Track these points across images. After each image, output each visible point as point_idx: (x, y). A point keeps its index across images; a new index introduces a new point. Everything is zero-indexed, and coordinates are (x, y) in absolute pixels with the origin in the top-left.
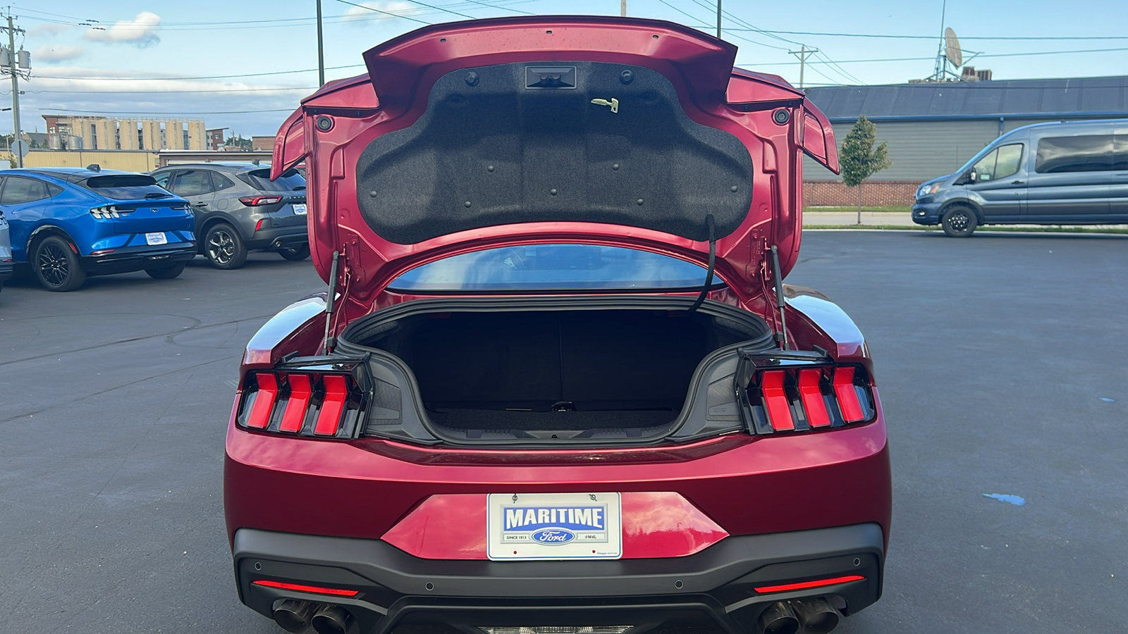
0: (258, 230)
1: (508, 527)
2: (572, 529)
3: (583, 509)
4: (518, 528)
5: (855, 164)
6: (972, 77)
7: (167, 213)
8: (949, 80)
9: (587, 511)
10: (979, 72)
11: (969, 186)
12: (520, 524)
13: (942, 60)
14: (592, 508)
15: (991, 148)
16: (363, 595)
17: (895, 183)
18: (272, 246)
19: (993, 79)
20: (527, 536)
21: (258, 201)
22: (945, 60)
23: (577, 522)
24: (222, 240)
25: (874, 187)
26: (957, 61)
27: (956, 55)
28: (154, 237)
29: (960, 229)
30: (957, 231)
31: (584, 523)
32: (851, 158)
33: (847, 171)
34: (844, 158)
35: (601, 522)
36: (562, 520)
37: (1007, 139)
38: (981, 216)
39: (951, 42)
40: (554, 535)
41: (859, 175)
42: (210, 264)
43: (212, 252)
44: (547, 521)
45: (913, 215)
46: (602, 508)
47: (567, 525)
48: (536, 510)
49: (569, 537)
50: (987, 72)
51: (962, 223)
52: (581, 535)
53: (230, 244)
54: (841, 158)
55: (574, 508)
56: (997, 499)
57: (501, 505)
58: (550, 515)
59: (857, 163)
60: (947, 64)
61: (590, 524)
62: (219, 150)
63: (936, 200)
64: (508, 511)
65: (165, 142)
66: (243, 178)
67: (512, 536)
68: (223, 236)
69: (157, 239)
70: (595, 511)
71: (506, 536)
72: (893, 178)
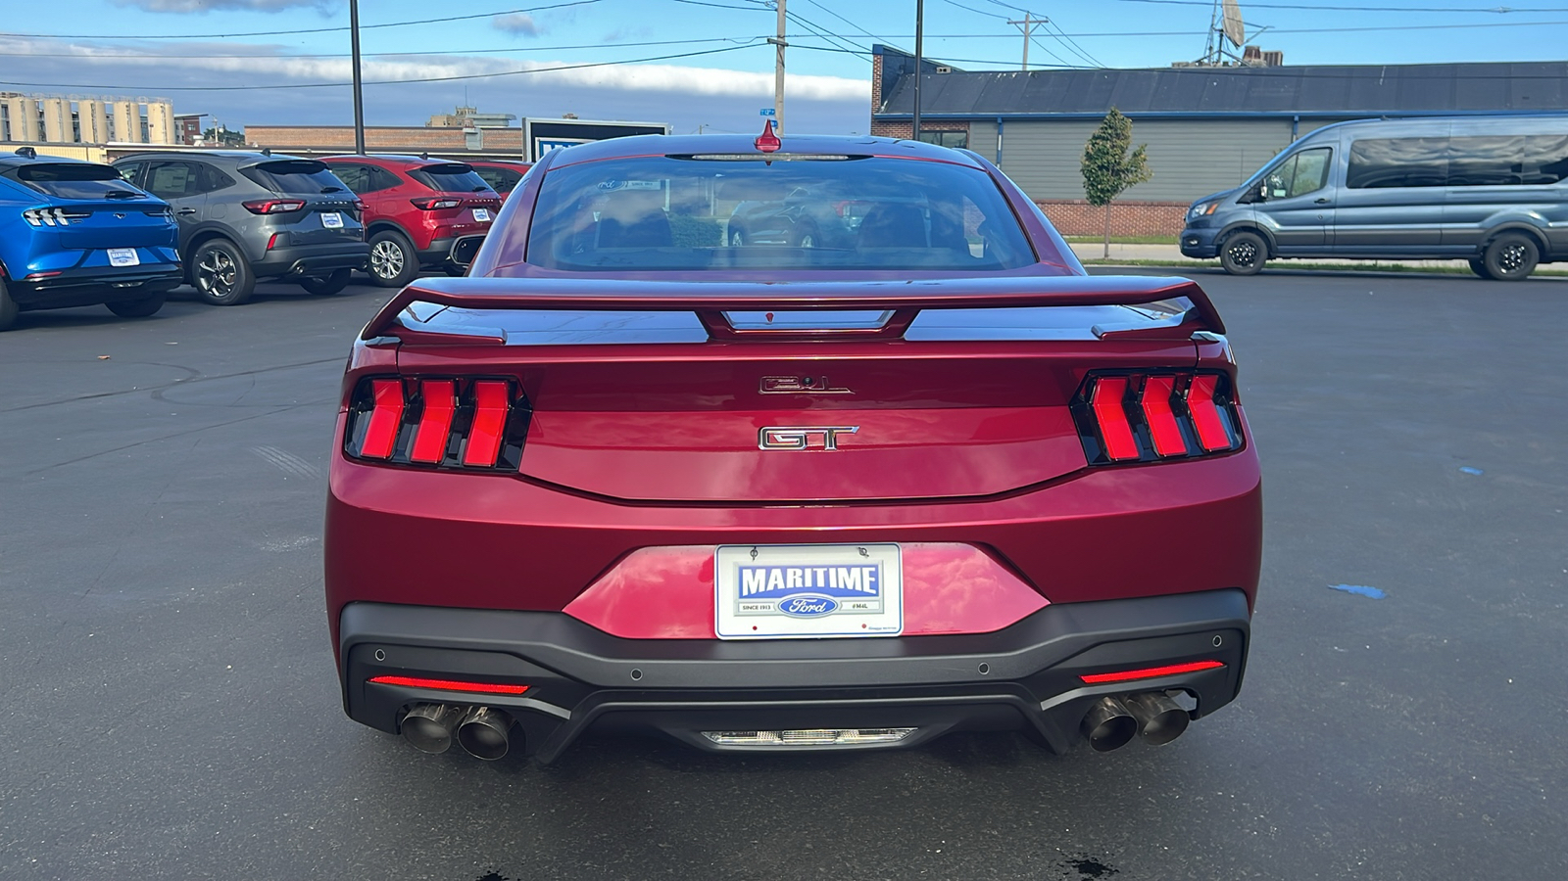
0: (272, 249)
1: (745, 593)
2: (835, 596)
3: (849, 568)
4: (758, 595)
5: (1103, 175)
6: (1257, 60)
7: (140, 221)
8: (1225, 63)
9: (855, 572)
10: (1266, 54)
11: (1257, 205)
12: (762, 589)
13: (1216, 36)
14: (861, 567)
15: (1289, 153)
16: (537, 690)
17: (1152, 205)
18: (291, 272)
19: (1283, 64)
20: (772, 605)
21: (271, 207)
22: (1221, 36)
23: (841, 586)
24: (218, 263)
25: (1124, 210)
26: (1237, 38)
27: (1236, 30)
28: (120, 255)
29: (1244, 264)
30: (1240, 266)
31: (850, 587)
32: (1098, 166)
33: (1092, 185)
34: (1089, 166)
35: (874, 585)
36: (821, 583)
37: (1309, 142)
38: (1274, 245)
39: (1230, 12)
40: (808, 604)
41: (1108, 191)
42: (202, 299)
43: (203, 281)
44: (799, 584)
45: (1183, 244)
46: (876, 567)
47: (827, 589)
48: (784, 569)
49: (830, 606)
50: (1277, 54)
51: (1247, 256)
52: (847, 604)
53: (229, 269)
54: (1085, 166)
55: (837, 567)
56: (1346, 591)
57: (735, 563)
58: (803, 577)
59: (1106, 173)
60: (1224, 42)
61: (858, 588)
62: (196, 144)
63: (1214, 223)
64: (744, 571)
65: (113, 133)
66: (247, 173)
67: (750, 605)
68: (220, 257)
69: (125, 258)
70: (866, 571)
71: (741, 606)
72: (1148, 198)
